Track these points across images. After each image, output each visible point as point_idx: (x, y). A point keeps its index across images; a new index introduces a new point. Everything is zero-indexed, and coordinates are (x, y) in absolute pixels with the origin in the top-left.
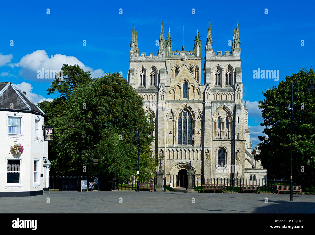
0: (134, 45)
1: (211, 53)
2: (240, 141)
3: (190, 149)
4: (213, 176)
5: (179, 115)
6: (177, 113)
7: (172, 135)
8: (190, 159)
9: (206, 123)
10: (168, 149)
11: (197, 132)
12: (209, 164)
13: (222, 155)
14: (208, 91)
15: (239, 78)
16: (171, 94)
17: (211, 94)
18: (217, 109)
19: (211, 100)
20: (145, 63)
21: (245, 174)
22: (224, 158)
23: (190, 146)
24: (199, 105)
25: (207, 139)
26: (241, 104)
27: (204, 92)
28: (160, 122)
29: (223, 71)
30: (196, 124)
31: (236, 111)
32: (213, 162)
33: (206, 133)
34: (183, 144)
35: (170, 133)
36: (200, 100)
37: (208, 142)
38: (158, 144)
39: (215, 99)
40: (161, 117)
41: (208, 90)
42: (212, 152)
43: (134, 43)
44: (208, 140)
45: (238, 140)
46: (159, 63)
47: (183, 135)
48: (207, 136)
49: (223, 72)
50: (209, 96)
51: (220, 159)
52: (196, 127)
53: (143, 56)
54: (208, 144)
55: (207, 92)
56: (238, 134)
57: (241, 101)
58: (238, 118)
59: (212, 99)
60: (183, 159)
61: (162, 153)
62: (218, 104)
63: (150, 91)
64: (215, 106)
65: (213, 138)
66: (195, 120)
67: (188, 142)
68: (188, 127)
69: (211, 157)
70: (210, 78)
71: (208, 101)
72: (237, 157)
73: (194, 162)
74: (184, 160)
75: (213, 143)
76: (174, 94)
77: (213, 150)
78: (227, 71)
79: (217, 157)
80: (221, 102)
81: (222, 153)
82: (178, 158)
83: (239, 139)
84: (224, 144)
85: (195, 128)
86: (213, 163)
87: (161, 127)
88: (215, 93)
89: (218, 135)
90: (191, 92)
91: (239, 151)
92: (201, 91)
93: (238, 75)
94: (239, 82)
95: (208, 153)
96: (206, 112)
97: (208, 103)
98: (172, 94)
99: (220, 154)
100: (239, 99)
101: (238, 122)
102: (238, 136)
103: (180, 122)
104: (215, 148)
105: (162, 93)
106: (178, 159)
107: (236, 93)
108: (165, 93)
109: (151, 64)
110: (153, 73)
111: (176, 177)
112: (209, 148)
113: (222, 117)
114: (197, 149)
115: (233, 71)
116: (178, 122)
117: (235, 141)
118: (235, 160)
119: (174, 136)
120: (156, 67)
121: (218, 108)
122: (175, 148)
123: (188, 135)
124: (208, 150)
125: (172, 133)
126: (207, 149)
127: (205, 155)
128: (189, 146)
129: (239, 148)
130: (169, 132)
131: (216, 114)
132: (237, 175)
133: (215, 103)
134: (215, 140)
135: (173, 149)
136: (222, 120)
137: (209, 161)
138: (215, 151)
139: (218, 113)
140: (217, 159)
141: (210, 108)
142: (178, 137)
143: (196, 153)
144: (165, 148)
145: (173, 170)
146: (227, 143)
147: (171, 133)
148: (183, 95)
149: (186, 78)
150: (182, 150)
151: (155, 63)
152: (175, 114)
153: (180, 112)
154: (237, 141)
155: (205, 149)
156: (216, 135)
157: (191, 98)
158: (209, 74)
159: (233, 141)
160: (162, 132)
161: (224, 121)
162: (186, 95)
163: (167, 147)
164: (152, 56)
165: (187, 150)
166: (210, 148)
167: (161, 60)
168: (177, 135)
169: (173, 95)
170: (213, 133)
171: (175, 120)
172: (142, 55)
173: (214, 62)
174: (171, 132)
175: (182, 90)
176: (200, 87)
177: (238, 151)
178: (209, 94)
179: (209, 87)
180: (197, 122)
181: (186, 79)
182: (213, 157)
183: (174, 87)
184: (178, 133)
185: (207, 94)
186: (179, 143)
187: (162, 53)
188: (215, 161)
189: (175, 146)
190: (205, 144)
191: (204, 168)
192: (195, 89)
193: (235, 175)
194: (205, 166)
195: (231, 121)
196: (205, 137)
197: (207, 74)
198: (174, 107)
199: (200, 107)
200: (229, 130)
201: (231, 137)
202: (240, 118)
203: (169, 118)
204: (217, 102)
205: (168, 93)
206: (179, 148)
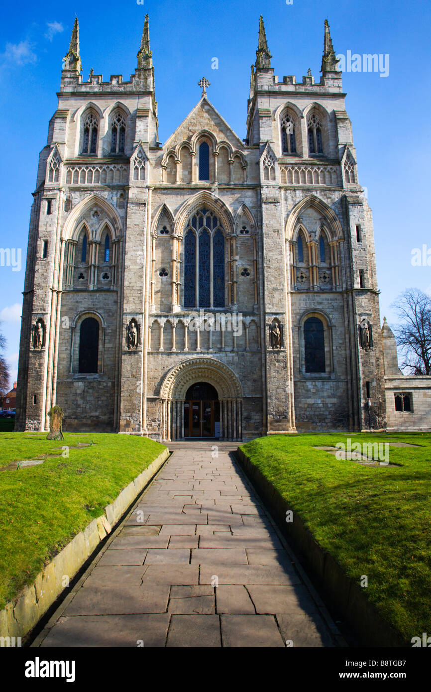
0: (74, 58)
1: (268, 77)
5: (188, 225)
6: (182, 218)
7: (167, 279)
8: (223, 350)
9: (268, 241)
10: (154, 319)
11: (242, 271)
12: (282, 364)
13: (315, 335)
15: (346, 132)
17: (277, 167)
18: (296, 206)
19: (276, 181)
20: (98, 98)
21: (386, 392)
22: (322, 345)
24: (245, 194)
25: (273, 285)
27: (257, 163)
28: (132, 239)
29: (302, 118)
30: (237, 247)
31: (350, 210)
32: (294, 357)
33: (269, 271)
34: (201, 305)
35: (161, 275)
37: (276, 295)
38: (125, 301)
39: (289, 181)
40: (135, 225)
41: (266, 156)
42: (287, 325)
43: (72, 56)
44: (274, 289)
45: (363, 289)
46: (136, 97)
47: (200, 280)
50: (271, 171)
52: (237, 254)
53: (96, 83)
54: (275, 301)
55: (266, 162)
56: (362, 271)
57: (357, 188)
59: (279, 181)
60: (202, 350)
62: (297, 192)
63: (107, 160)
64: (290, 197)
65: (289, 286)
66: (233, 235)
67: (215, 299)
68: (214, 257)
69: (286, 340)
70: (271, 131)
71: (269, 183)
73: (236, 358)
74: (204, 352)
79: (303, 342)
80: (306, 189)
82: (186, 346)
83: (366, 286)
84: (321, 303)
85: (235, 259)
87: (133, 254)
88: (286, 168)
90: (219, 165)
92: (248, 161)
93: (341, 126)
94: (347, 143)
95: (278, 329)
96: (266, 209)
97: (271, 189)
99: (311, 334)
100: (351, 182)
101: (359, 240)
102: (361, 277)
103: (190, 243)
104: (296, 314)
106: (186, 350)
107: (343, 166)
110: (119, 124)
111: (179, 405)
112: (281, 315)
115: (328, 120)
116: (186, 243)
117: (355, 294)
119: (174, 280)
120: (128, 107)
122: (176, 316)
125: (167, 274)
126: (273, 317)
130: (158, 273)
131: (293, 219)
133: (289, 192)
135: (170, 319)
137: (281, 354)
139: (299, 218)
141: (275, 201)
142: (185, 286)
144: (147, 316)
145: (168, 386)
146: (330, 302)
147: (163, 273)
148: (198, 174)
149: (206, 128)
151: (125, 97)
152: (176, 218)
153: (191, 217)
154: (361, 293)
156: (296, 278)
157: (221, 179)
158: (269, 122)
159: (345, 295)
161: (316, 237)
163: (153, 313)
164: (118, 82)
166: (284, 315)
167: (140, 90)
168: (181, 280)
169: (170, 170)
170: (289, 272)
171: (175, 235)
172: (91, 80)
173: (279, 98)
174: (164, 270)
175: (196, 158)
176: (246, 152)
178: (272, 167)
180: (239, 242)
181: (206, 131)
182: (291, 342)
183: (173, 150)
184: (185, 274)
186: (190, 302)
187: (144, 75)
188: (298, 355)
189: (176, 310)
190: (267, 301)
191: (268, 376)
192: (231, 158)
193: (362, 396)
194: (270, 370)
195: (336, 239)
196: (266, 282)
197: (263, 121)
198: (172, 201)
199: (247, 199)
200: (333, 264)
201: (338, 284)
202: (362, 227)
203: (159, 231)
204: (293, 189)
205: (156, 164)
206: (188, 315)
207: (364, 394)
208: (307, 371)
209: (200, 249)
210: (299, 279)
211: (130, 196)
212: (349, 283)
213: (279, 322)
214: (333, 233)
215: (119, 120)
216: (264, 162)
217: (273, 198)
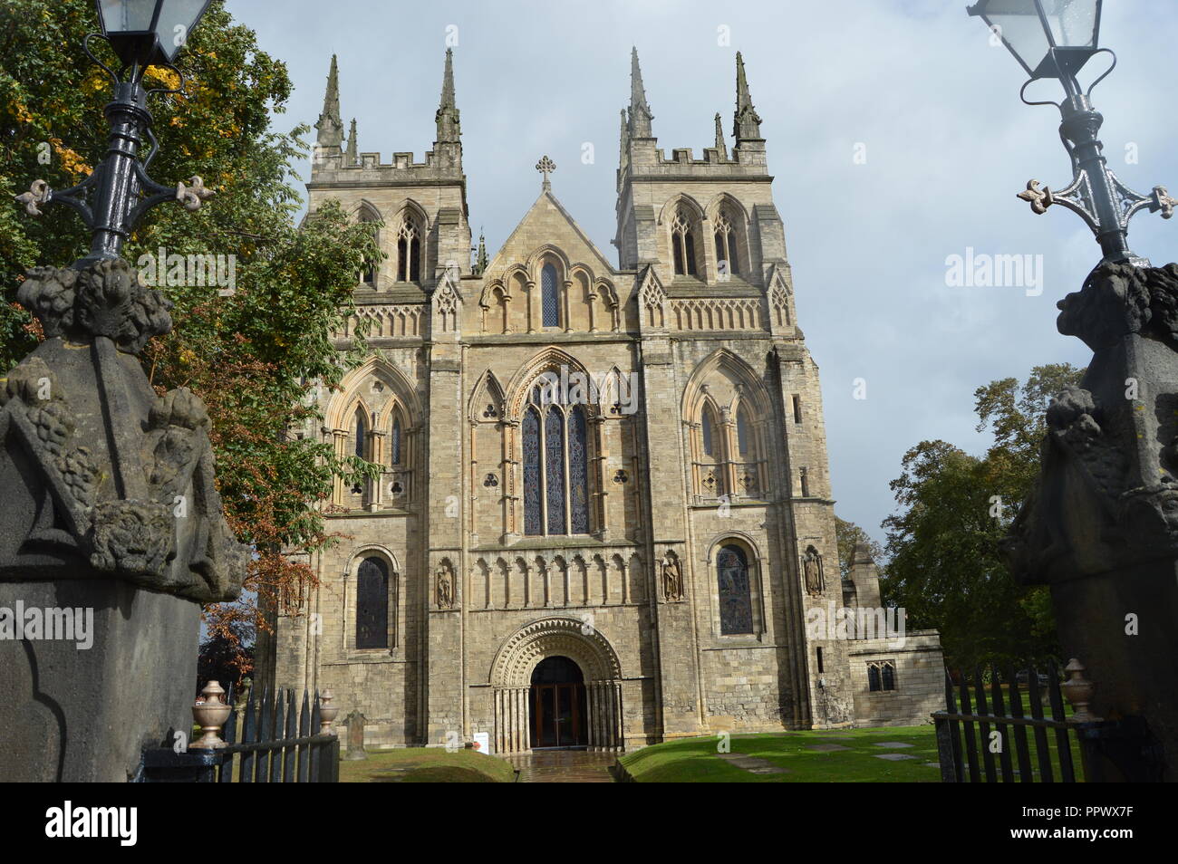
0: (334, 125)
1: (648, 152)
2: (816, 504)
3: (587, 555)
4: (703, 681)
5: (527, 402)
6: (518, 391)
7: (496, 491)
8: (589, 604)
9: (656, 426)
10: (477, 556)
11: (615, 475)
12: (683, 624)
13: (734, 574)
14: (650, 290)
15: (775, 242)
16: (486, 308)
17: (666, 303)
18: (698, 367)
19: (666, 327)
20: (374, 192)
21: (852, 660)
22: (746, 588)
23: (584, 540)
24: (616, 351)
25: (665, 498)
26: (796, 342)
27: (634, 298)
28: (439, 429)
29: (705, 218)
30: (606, 436)
31: (782, 372)
32: (701, 611)
33: (657, 473)
34: (551, 531)
35: (487, 484)
36: (617, 331)
37: (670, 513)
38: (431, 531)
39: (685, 326)
40: (444, 407)
41: (649, 287)
42: (689, 561)
43: (330, 121)
44: (667, 504)
45: (806, 498)
46: (437, 191)
47: (549, 489)
48: (664, 488)
49: (704, 222)
50: (656, 312)
51: (730, 598)
52: (606, 448)
53: (369, 166)
54: (668, 523)
55: (649, 297)
56: (804, 470)
57: (794, 333)
58: (796, 399)
59: (671, 326)
60: (556, 606)
61: (448, 577)
62: (699, 344)
63: (394, 298)
64: (686, 354)
65: (690, 496)
66: (600, 417)
67: (573, 522)
68: (570, 452)
69: (687, 585)
70: (655, 243)
71: (653, 333)
72: (812, 579)
73: (610, 616)
74: (559, 608)
75: (692, 519)
76: (502, 311)
77: (694, 551)
78: (722, 223)
79: (715, 586)
80: (712, 339)
81: (734, 569)
82: (530, 599)
83: (810, 493)
84: (742, 522)
85: (603, 455)
86: (698, 619)
87: (442, 453)
88: (681, 304)
89: (707, 484)
90: (574, 301)
91: (815, 552)
92: (620, 296)
93: (766, 230)
94: (776, 259)
95: (675, 568)
96: (651, 376)
97: (657, 341)
98: (492, 311)
99: (728, 572)
100: (784, 323)
101: (798, 419)
102: (803, 479)
103: (532, 431)
104: (703, 542)
105: (446, 305)
106: (530, 605)
107: (770, 298)
108: (459, 303)
109: (401, 196)
110: (409, 233)
111: (521, 696)
112: (678, 545)
113: (720, 401)
114: (617, 551)
115: (746, 221)
116: (525, 433)
117: (795, 505)
118: (804, 593)
119: (508, 493)
120: (424, 207)
121: (699, 361)
122: (513, 550)
123: (572, 488)
124: (671, 553)
125: (495, 484)
126: (666, 548)
127: (658, 577)
128: (578, 540)
129: (814, 535)
130: (482, 481)
131: (693, 388)
132: (821, 670)
133: (685, 343)
134: (700, 504)
135: (504, 555)
136: (722, 414)
137: (681, 607)
138: (701, 557)
139: (703, 387)
140: (716, 597)
141: (664, 362)
142: (525, 502)
143: (612, 574)
144: (466, 554)
145: (504, 665)
146: (756, 519)
147: (490, 481)
148: (540, 316)
149: (551, 242)
150: (549, 557)
151: (418, 190)
152: (507, 393)
153: (531, 387)
154: (802, 505)
155: (657, 548)
156: (700, 484)
157: (578, 326)
158: (650, 229)
159: (780, 509)
160: (451, 475)
161: (732, 416)
162: (555, 315)
163: (476, 546)
164: (407, 165)
165: (569, 556)
166: (683, 546)
167: (442, 178)
168: (519, 492)
169: (497, 314)
170: (689, 474)
171: (507, 419)
172: (363, 162)
173: (667, 185)
174: (491, 475)
175: (537, 293)
176: (615, 279)
177: (811, 549)
178: (658, 305)
179: (654, 274)
180: (609, 428)
181: (551, 247)
182: (697, 587)
183: (500, 278)
184: (525, 481)
185: (648, 305)
186: (534, 527)
187: (448, 152)
188: (708, 608)
189: (512, 540)
190: (656, 524)
191: (661, 644)
192: (594, 289)
193: (810, 670)
194: (664, 632)
195: (762, 417)
196: (652, 494)
197: (642, 228)
198: (501, 363)
199: (620, 359)
200: (759, 459)
201: (768, 490)
202: (802, 399)
203: (481, 413)
204: (692, 339)
205: (473, 304)
206: (531, 550)
207: (814, 667)
208: (724, 632)
209: (546, 440)
210: (706, 483)
211: (434, 358)
212: (785, 489)
213: (675, 557)
214: (758, 408)
215: (409, 227)
216: (644, 297)
217: (661, 356)
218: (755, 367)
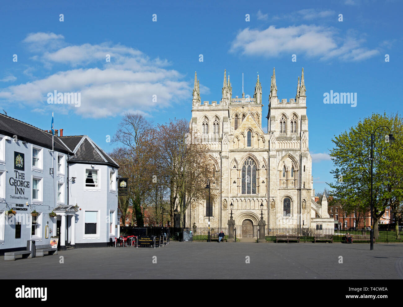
0: (197, 93)
2: (306, 190)
3: (255, 199)
8: (255, 209)
9: (272, 172)
11: (262, 182)
12: (274, 214)
13: (287, 204)
14: (273, 139)
15: (305, 125)
16: (234, 143)
21: (311, 223)
22: (289, 207)
23: (255, 195)
26: (307, 152)
27: (269, 141)
30: (260, 173)
31: (302, 160)
33: (271, 182)
34: (247, 193)
35: (234, 183)
36: (265, 148)
37: (273, 191)
38: (222, 193)
39: (281, 147)
40: (225, 167)
42: (277, 201)
44: (273, 189)
46: (222, 112)
47: (247, 184)
48: (273, 185)
51: (286, 209)
53: (206, 105)
54: (273, 193)
55: (272, 141)
56: (304, 182)
57: (307, 150)
58: (304, 166)
61: (226, 203)
62: (283, 152)
64: (280, 155)
68: (252, 176)
70: (275, 126)
71: (273, 150)
72: (304, 206)
73: (259, 212)
74: (249, 210)
75: (278, 192)
76: (238, 143)
77: (278, 199)
78: (293, 119)
79: (283, 206)
84: (290, 193)
86: (278, 213)
87: (225, 177)
89: (283, 184)
93: (303, 122)
95: (274, 202)
96: (271, 160)
97: (273, 152)
98: (236, 143)
99: (286, 203)
101: (304, 171)
102: (304, 184)
104: (281, 197)
105: (225, 142)
107: (302, 141)
108: (228, 142)
109: (214, 113)
111: (240, 227)
112: (274, 198)
113: (287, 165)
114: (261, 198)
115: (299, 119)
118: (302, 209)
121: (283, 156)
122: (239, 197)
123: (252, 184)
127: (270, 204)
128: (253, 195)
129: (305, 197)
132: (303, 225)
133: (280, 152)
134: (281, 189)
135: (237, 198)
136: (287, 168)
138: (280, 200)
140: (283, 209)
141: (274, 157)
142: (242, 187)
146: (293, 192)
147: (235, 182)
149: (250, 126)
150: (247, 199)
152: (239, 163)
153: (244, 161)
154: (303, 190)
155: (270, 198)
156: (281, 184)
157: (255, 146)
158: (274, 122)
159: (299, 190)
160: (226, 182)
161: (290, 169)
162: (249, 144)
165: (251, 199)
166: (276, 198)
168: (241, 185)
171: (238, 169)
173: (279, 110)
176: (265, 136)
177: (304, 200)
179: (274, 135)
183: (238, 135)
184: (242, 183)
185: (272, 143)
186: (243, 193)
187: (225, 101)
188: (281, 211)
189: (239, 195)
190: (270, 193)
192: (259, 138)
193: (301, 225)
194: (270, 215)
195: (297, 169)
196: (270, 187)
197: (272, 122)
198: (238, 156)
199: (265, 156)
200: (295, 179)
203: (233, 167)
204: (282, 150)
205: (231, 141)
206: (243, 197)
209: (247, 173)
211: (223, 155)
213: (274, 200)
217: (274, 155)
218: (296, 158)
